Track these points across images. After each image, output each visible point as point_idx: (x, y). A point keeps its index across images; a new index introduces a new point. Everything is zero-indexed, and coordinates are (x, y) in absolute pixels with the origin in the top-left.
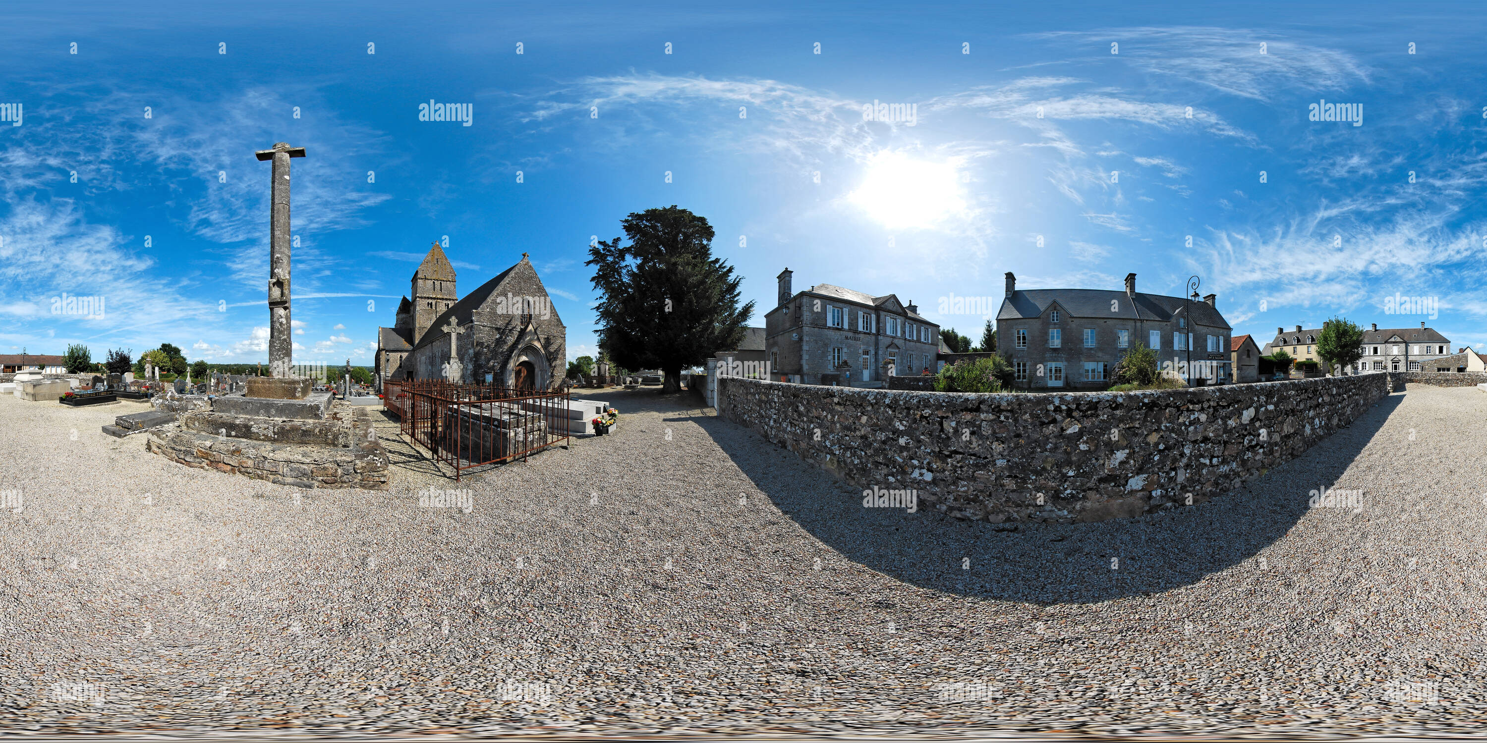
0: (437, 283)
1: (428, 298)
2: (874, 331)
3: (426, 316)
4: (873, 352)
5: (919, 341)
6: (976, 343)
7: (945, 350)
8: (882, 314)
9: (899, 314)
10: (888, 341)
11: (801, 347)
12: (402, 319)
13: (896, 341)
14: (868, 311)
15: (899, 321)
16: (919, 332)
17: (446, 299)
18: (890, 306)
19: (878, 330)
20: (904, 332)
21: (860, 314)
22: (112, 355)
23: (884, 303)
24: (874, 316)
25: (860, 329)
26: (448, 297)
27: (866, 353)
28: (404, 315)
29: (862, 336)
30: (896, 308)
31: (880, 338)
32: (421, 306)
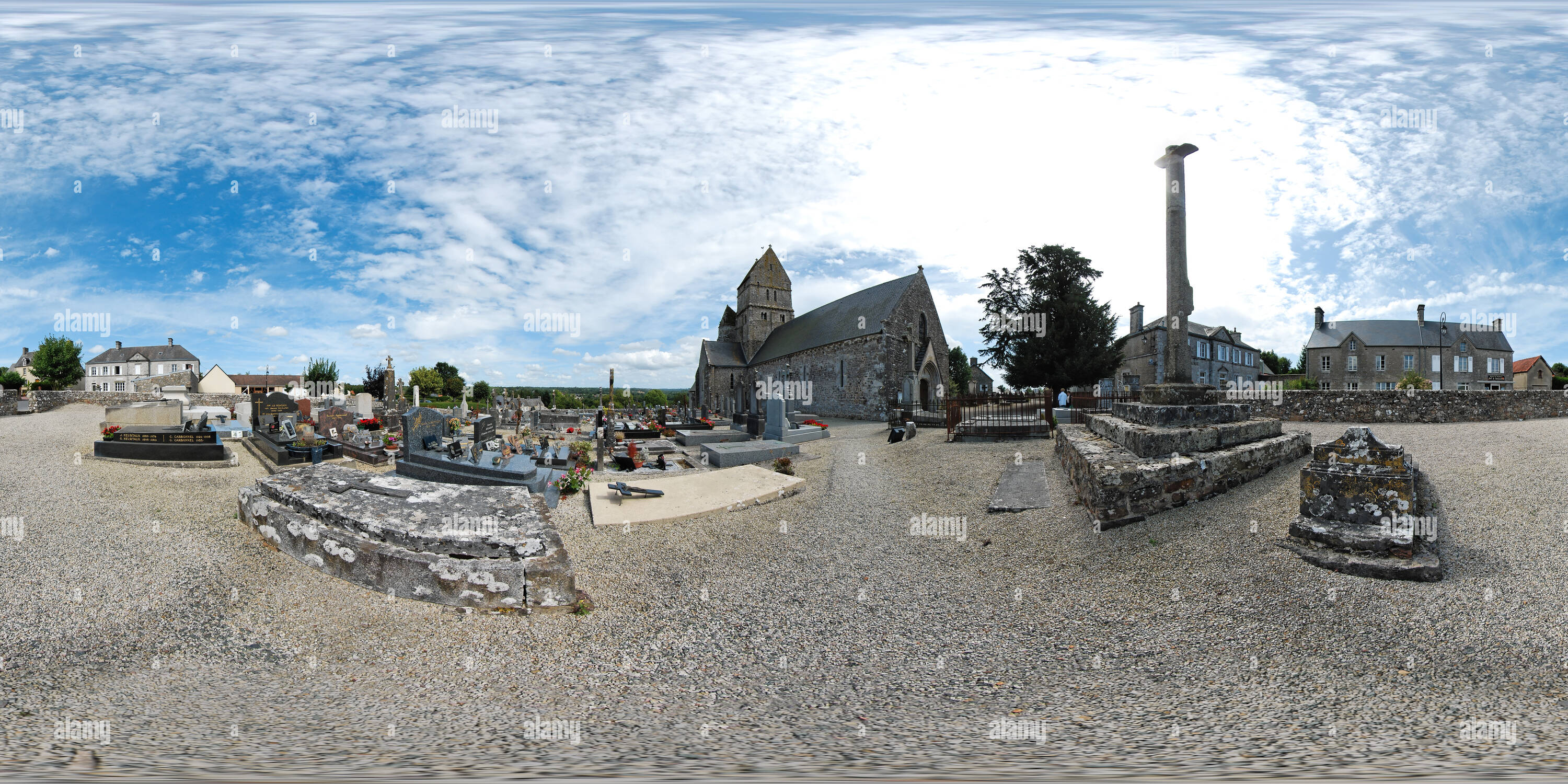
0: (771, 292)
1: (763, 308)
2: (1208, 357)
3: (760, 328)
4: (1207, 374)
5: (1243, 364)
6: (1294, 365)
7: (1267, 371)
8: (1215, 343)
9: (1228, 343)
10: (1219, 365)
11: (1155, 370)
12: (727, 332)
13: (1225, 365)
14: (1204, 341)
15: (1228, 348)
16: (1243, 357)
17: (782, 310)
18: (1221, 336)
19: (1212, 356)
20: (1231, 358)
21: (1199, 343)
22: (369, 373)
23: (1216, 334)
24: (1208, 345)
25: (1198, 355)
26: (783, 308)
27: (1202, 374)
28: (729, 328)
29: (1199, 361)
30: (1226, 338)
31: (1213, 362)
32: (754, 317)
